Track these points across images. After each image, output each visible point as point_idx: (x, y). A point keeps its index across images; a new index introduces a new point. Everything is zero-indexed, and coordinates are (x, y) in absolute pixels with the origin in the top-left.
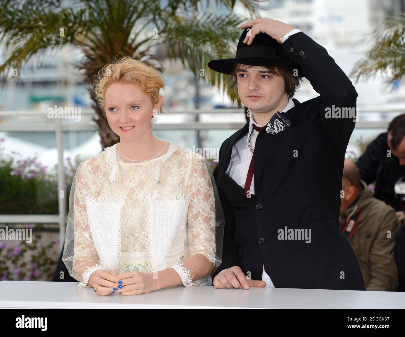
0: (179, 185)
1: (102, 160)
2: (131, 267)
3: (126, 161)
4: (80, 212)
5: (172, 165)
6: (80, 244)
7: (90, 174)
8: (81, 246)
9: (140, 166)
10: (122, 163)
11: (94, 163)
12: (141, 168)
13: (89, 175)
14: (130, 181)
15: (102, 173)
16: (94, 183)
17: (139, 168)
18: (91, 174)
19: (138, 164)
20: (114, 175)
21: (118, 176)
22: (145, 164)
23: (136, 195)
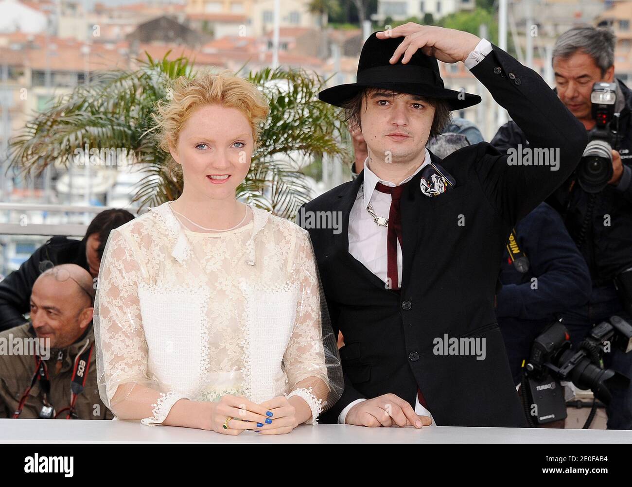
0: (282, 270)
1: (153, 226)
2: (212, 396)
3: (195, 230)
4: (121, 308)
5: (266, 238)
6: (124, 359)
7: (140, 247)
8: (125, 361)
9: (221, 237)
10: (188, 232)
11: (141, 230)
12: (223, 242)
13: (139, 250)
14: (208, 261)
15: (158, 247)
16: (148, 263)
17: (219, 240)
18: (142, 248)
19: (217, 235)
20: (180, 250)
21: (189, 252)
22: (228, 235)
23: (220, 283)
